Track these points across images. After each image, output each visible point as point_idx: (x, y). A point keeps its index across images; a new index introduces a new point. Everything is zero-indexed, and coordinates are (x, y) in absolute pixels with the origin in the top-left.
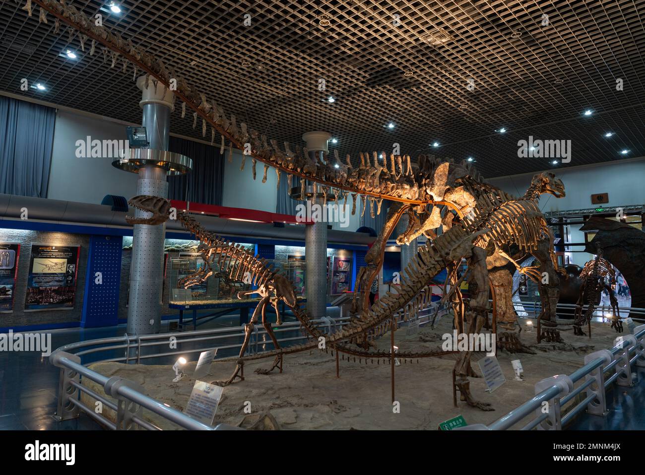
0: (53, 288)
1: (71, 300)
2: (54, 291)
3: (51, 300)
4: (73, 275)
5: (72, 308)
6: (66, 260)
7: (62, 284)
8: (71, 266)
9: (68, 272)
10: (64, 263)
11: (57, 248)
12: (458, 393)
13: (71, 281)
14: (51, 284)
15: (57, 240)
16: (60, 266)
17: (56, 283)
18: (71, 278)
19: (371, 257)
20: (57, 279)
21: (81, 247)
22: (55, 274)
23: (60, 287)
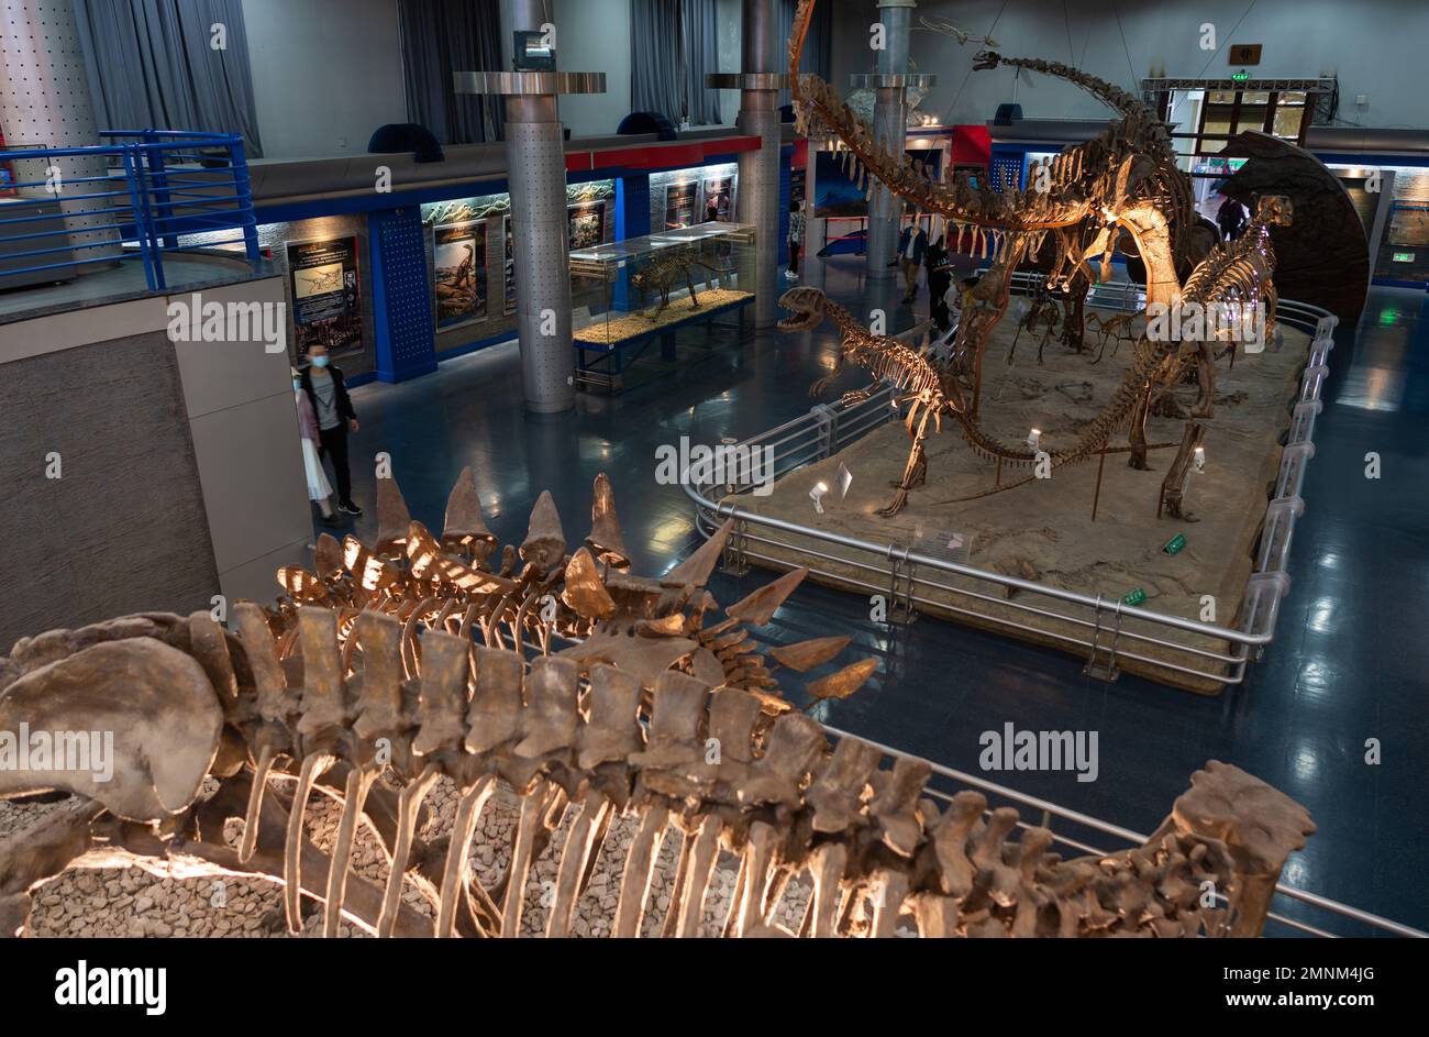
0: (331, 320)
1: (358, 337)
2: (333, 325)
3: (332, 341)
4: (354, 290)
5: (363, 351)
6: (340, 265)
7: (341, 309)
8: (350, 276)
9: (346, 286)
10: (338, 271)
11: (323, 245)
12: (1164, 505)
13: (354, 302)
14: (326, 313)
15: (321, 231)
16: (333, 279)
17: (333, 311)
18: (352, 297)
19: (987, 293)
20: (333, 302)
21: (358, 235)
22: (329, 294)
23: (340, 316)
